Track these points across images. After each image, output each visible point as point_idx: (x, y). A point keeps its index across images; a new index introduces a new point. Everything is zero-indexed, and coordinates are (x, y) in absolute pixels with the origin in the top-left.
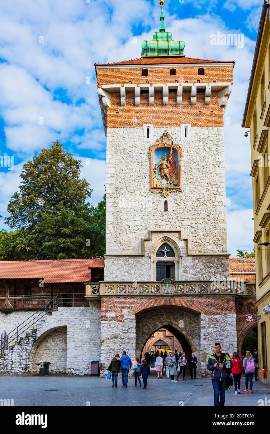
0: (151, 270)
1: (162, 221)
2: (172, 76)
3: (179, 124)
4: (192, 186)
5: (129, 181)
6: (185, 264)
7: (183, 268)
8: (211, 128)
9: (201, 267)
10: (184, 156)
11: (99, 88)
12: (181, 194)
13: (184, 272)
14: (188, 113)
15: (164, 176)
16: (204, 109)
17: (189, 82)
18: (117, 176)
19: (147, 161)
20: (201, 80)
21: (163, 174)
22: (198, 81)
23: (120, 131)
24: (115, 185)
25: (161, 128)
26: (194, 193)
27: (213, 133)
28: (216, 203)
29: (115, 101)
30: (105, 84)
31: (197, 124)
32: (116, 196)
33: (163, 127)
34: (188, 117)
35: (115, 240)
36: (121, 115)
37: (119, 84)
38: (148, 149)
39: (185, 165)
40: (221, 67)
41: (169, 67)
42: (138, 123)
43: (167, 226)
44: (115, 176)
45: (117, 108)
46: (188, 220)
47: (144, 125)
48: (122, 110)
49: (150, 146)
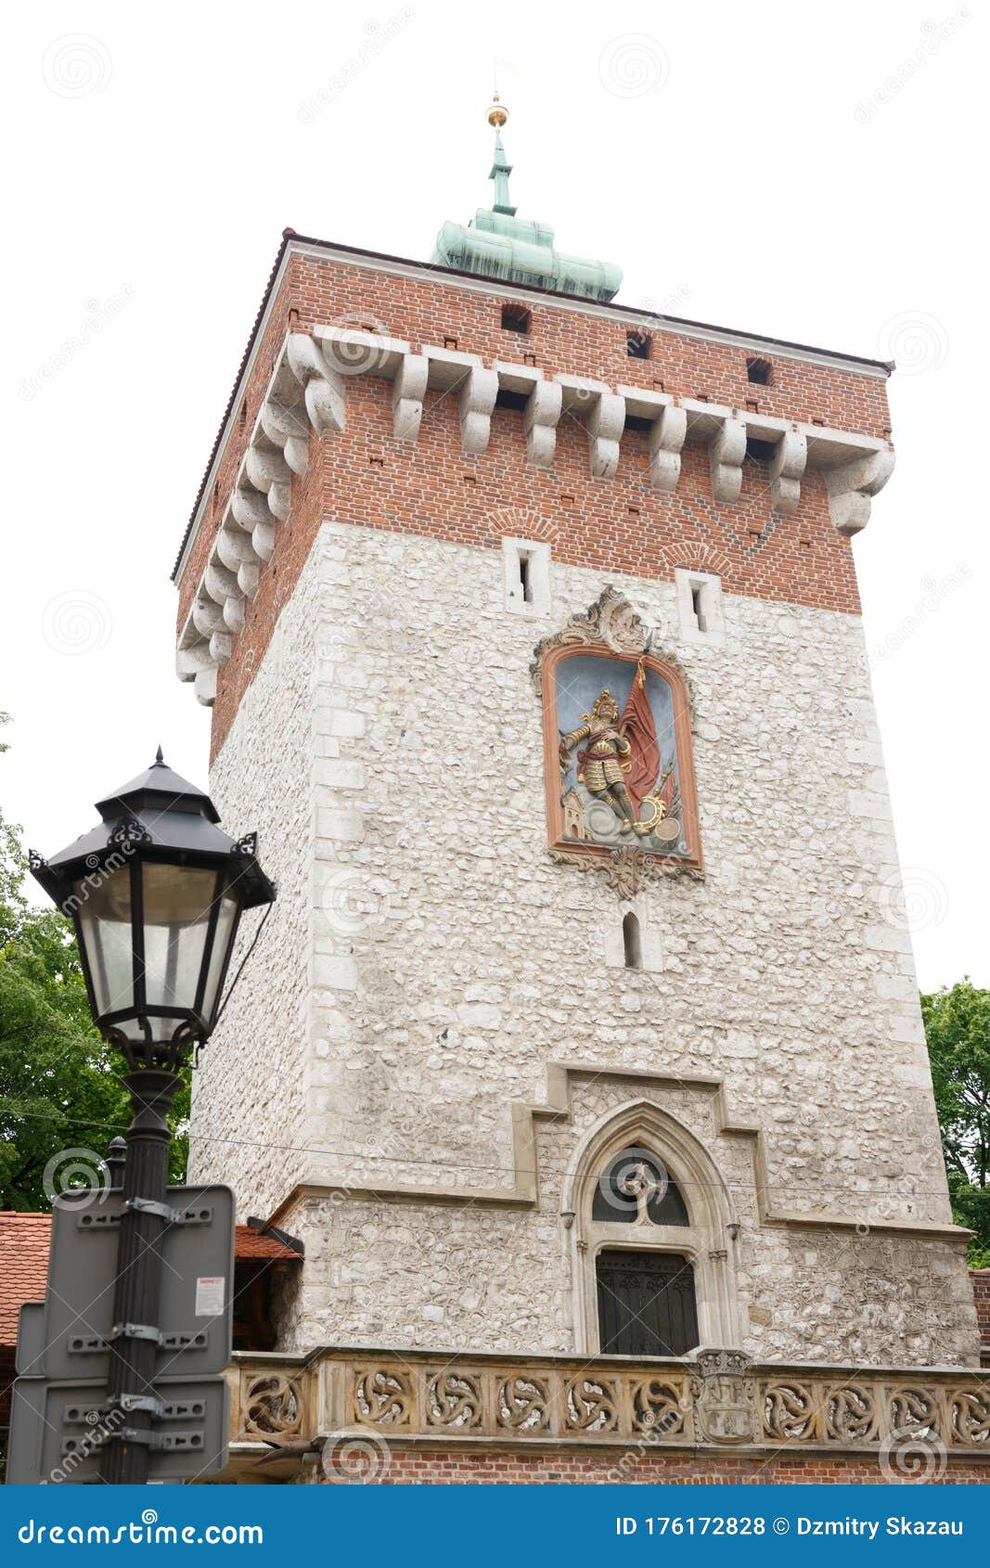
0: (576, 1294)
1: (614, 1023)
2: (640, 363)
3: (667, 566)
4: (749, 860)
5: (440, 791)
6: (755, 1271)
7: (745, 1294)
8: (806, 611)
9: (832, 1293)
10: (703, 714)
11: (298, 332)
12: (701, 894)
13: (753, 1319)
14: (707, 532)
15: (605, 793)
16: (774, 528)
17: (712, 401)
18: (374, 756)
19: (527, 706)
20: (761, 404)
21: (601, 785)
22: (752, 405)
23: (393, 547)
24: (364, 799)
25: (584, 571)
26: (761, 894)
27: (818, 633)
28: (866, 959)
29: (364, 410)
31: (747, 583)
32: (369, 859)
33: (594, 568)
34: (707, 548)
35: (365, 1103)
36: (393, 476)
37: (398, 337)
38: (532, 652)
39: (711, 754)
40: (841, 372)
41: (622, 323)
42: (478, 528)
43: (645, 1050)
44: (364, 754)
45: (374, 442)
46: (746, 1027)
47: (506, 540)
48: (400, 457)
49: (541, 642)
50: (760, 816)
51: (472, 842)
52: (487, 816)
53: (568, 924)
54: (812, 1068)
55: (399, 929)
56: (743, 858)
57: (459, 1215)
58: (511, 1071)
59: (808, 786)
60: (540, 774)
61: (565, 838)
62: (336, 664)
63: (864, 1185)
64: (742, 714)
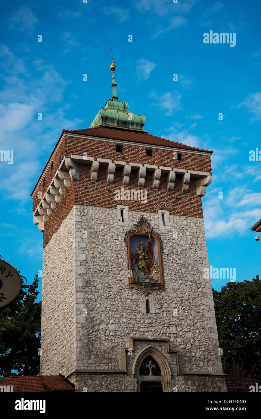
1: (144, 327)
2: (150, 158)
3: (156, 209)
5: (104, 272)
6: (176, 386)
8: (190, 218)
10: (165, 247)
11: (68, 157)
12: (163, 293)
14: (166, 199)
15: (141, 269)
16: (182, 197)
17: (167, 166)
18: (88, 265)
19: (123, 249)
20: (179, 166)
21: (140, 267)
22: (177, 167)
23: (91, 210)
24: (86, 276)
25: (136, 212)
26: (178, 292)
27: (192, 224)
28: (203, 307)
29: (83, 174)
30: (75, 154)
31: (176, 212)
32: (87, 290)
33: (139, 211)
34: (166, 204)
35: (87, 350)
36: (91, 192)
37: (91, 157)
38: (124, 235)
39: (166, 257)
40: (199, 155)
41: (145, 147)
42: (111, 204)
43: (151, 333)
44: (86, 264)
45: (86, 183)
46: (174, 326)
47: (118, 206)
48: (92, 186)
49: (126, 232)
50: (178, 273)
51: (111, 284)
52: (114, 277)
53: (133, 303)
54: (190, 335)
55: (95, 307)
56: (174, 283)
57: (110, 377)
58: (120, 340)
59: (190, 264)
60: (127, 266)
61: (133, 282)
62: (79, 242)
63: (201, 364)
64: (174, 247)
